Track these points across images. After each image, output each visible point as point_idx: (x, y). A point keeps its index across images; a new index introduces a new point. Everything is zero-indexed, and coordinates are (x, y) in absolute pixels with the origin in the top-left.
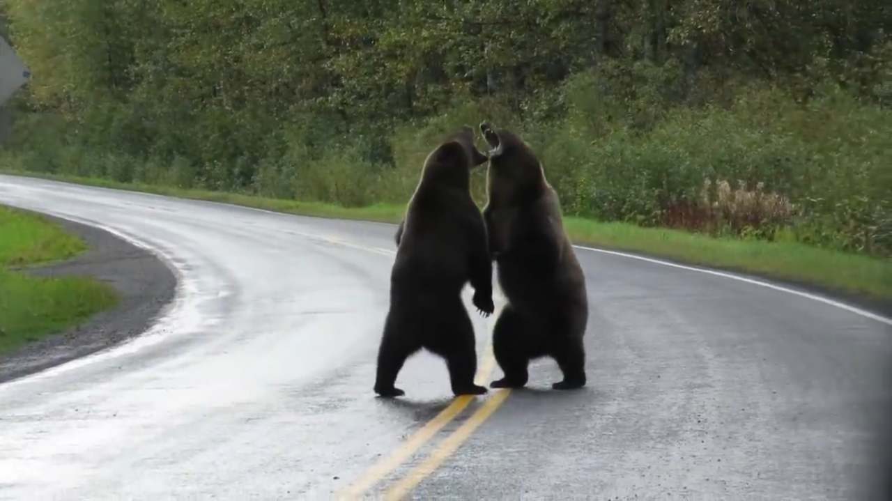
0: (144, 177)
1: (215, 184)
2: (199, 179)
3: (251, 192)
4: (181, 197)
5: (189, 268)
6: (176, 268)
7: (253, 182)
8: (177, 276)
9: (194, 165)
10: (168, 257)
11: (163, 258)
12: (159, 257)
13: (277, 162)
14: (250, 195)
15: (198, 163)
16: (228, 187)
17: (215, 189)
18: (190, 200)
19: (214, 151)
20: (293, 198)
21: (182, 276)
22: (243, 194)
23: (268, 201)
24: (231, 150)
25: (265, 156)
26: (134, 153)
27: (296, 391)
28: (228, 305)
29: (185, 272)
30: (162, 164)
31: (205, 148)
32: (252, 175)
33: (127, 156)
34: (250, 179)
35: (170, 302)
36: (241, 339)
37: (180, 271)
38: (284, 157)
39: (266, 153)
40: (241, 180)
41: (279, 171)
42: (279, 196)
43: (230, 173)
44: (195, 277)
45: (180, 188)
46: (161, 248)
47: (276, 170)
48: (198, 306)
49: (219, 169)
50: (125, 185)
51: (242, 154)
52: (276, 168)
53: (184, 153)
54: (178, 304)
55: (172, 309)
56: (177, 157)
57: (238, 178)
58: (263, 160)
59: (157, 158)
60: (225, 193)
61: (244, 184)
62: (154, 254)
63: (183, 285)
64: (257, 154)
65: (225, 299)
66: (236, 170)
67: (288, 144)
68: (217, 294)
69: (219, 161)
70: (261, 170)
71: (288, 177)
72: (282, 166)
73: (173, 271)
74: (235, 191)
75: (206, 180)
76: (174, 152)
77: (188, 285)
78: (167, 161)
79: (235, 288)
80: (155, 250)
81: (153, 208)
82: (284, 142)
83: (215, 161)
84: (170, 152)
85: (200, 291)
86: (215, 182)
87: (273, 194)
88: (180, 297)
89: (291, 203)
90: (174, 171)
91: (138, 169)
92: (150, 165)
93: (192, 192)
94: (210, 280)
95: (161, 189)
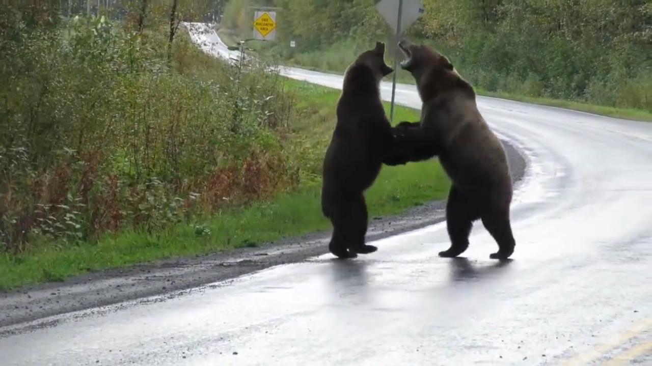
0: (505, 88)
1: (558, 94)
2: (545, 91)
3: (584, 100)
4: (532, 102)
5: (535, 155)
6: (525, 155)
7: (584, 93)
8: (526, 161)
9: (543, 79)
10: (521, 146)
11: (517, 147)
12: (514, 147)
13: (603, 79)
14: (582, 103)
15: (545, 78)
16: (567, 97)
17: (557, 98)
18: (540, 106)
19: (557, 69)
20: (614, 105)
21: (530, 161)
22: (578, 102)
23: (597, 108)
24: (570, 69)
25: (595, 74)
26: (499, 70)
27: (609, 247)
28: (563, 183)
29: (533, 158)
30: (520, 79)
31: (551, 68)
32: (585, 88)
33: (494, 72)
34: (583, 91)
35: (520, 179)
36: (572, 208)
37: (529, 156)
38: (609, 76)
39: (595, 72)
40: (577, 91)
41: (605, 86)
42: (603, 104)
43: (569, 85)
44: (540, 162)
45: (532, 96)
46: (517, 140)
47: (602, 85)
48: (541, 183)
49: (561, 82)
50: (491, 93)
51: (577, 72)
52: (602, 83)
53: (536, 71)
54: (526, 181)
55: (521, 184)
56: (530, 74)
57: (575, 90)
58: (593, 77)
59: (515, 74)
60: (564, 101)
61: (578, 95)
62: (510, 144)
63: (531, 167)
64: (589, 73)
65: (561, 178)
66: (573, 85)
67: (611, 66)
68: (555, 174)
69: (560, 77)
70: (591, 85)
71: (611, 90)
72: (607, 82)
73: (523, 157)
74: (572, 99)
75: (551, 91)
76: (528, 70)
77: (534, 168)
78: (523, 77)
79: (568, 169)
80: (512, 142)
81: (511, 111)
82: (608, 65)
83: (558, 77)
84: (525, 69)
85: (543, 172)
86: (558, 92)
87: (599, 101)
88: (528, 176)
89: (612, 109)
90: (528, 84)
91: (502, 82)
92: (510, 79)
93: (540, 99)
94: (551, 165)
95: (518, 97)
